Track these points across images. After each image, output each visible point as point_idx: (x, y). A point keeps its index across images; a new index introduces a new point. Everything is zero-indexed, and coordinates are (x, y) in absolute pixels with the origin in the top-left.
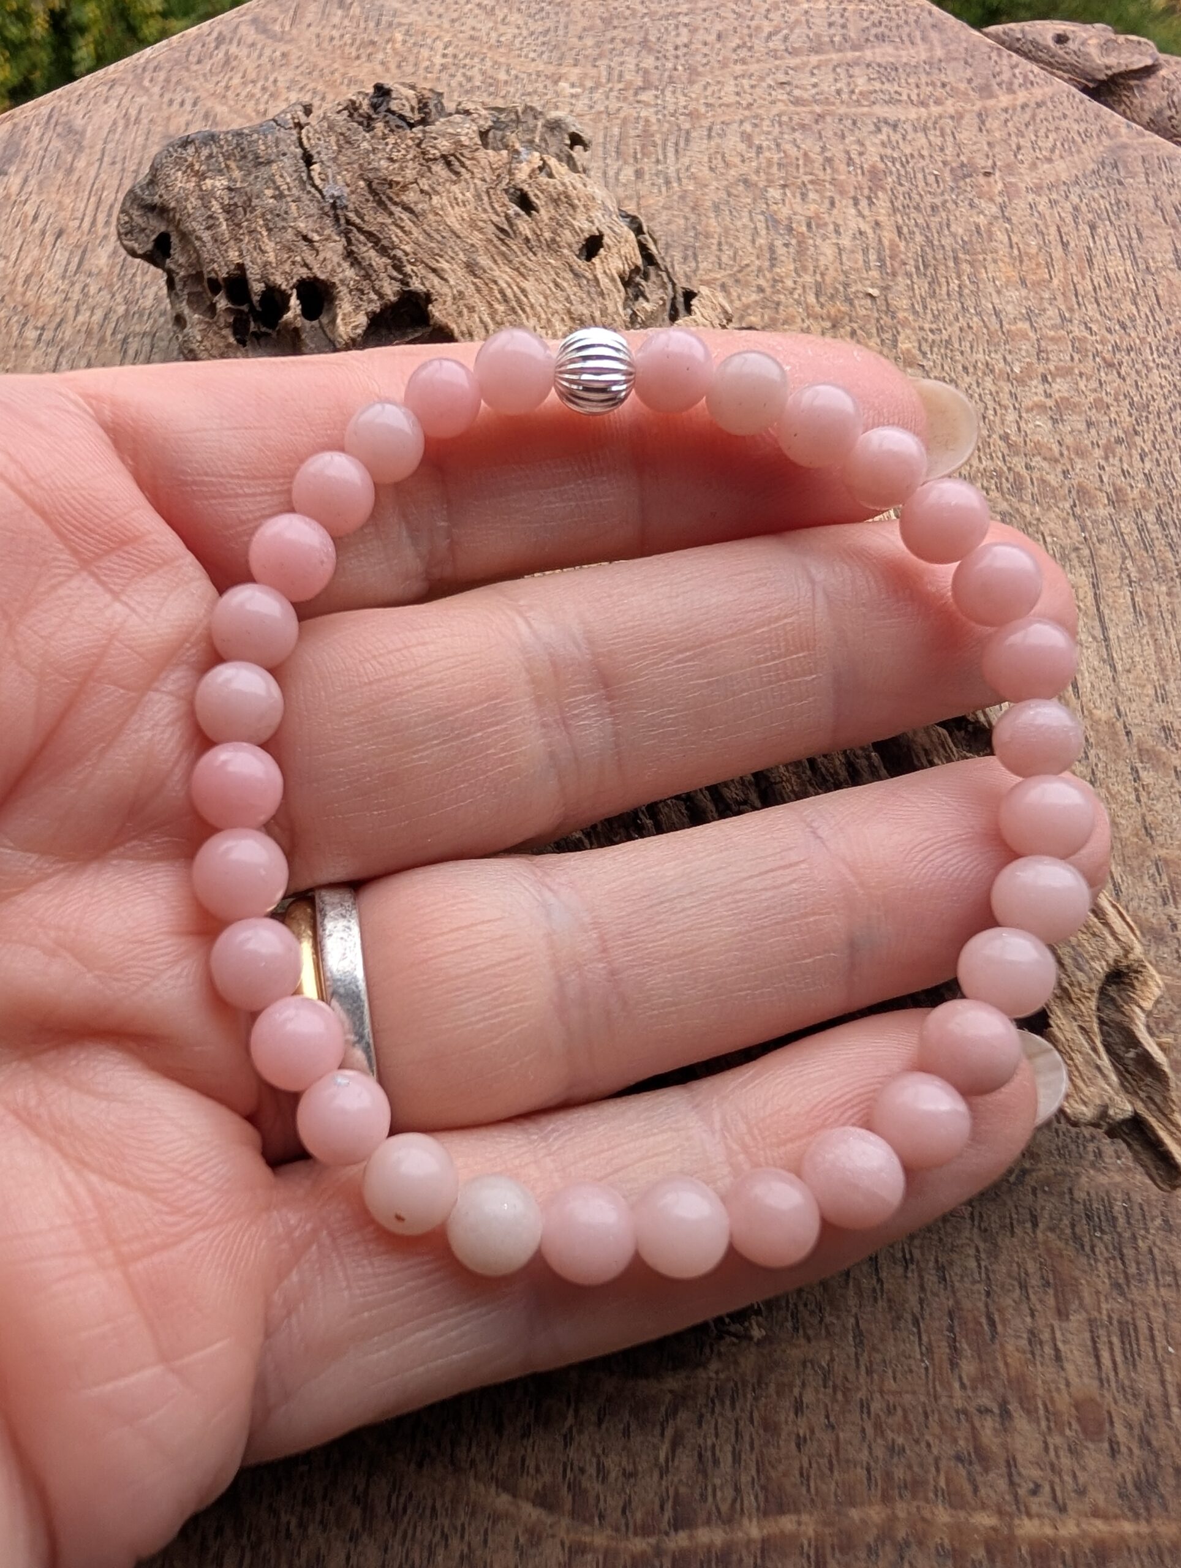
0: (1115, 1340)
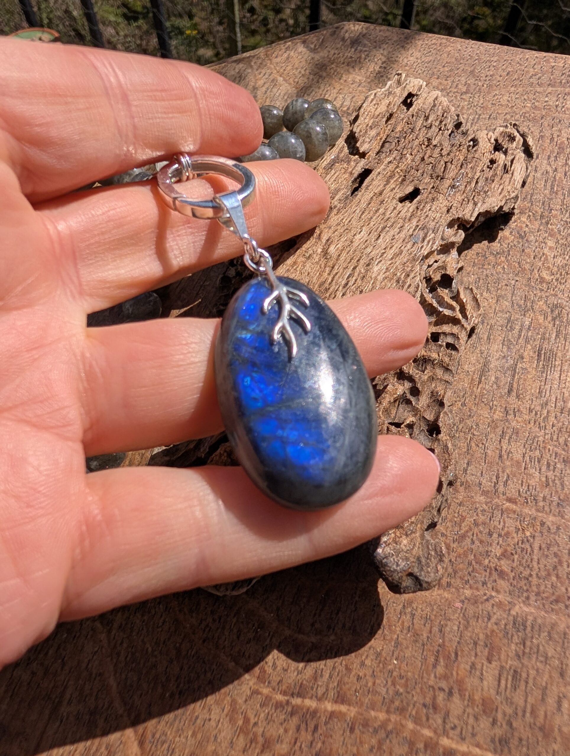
0: (510, 678)
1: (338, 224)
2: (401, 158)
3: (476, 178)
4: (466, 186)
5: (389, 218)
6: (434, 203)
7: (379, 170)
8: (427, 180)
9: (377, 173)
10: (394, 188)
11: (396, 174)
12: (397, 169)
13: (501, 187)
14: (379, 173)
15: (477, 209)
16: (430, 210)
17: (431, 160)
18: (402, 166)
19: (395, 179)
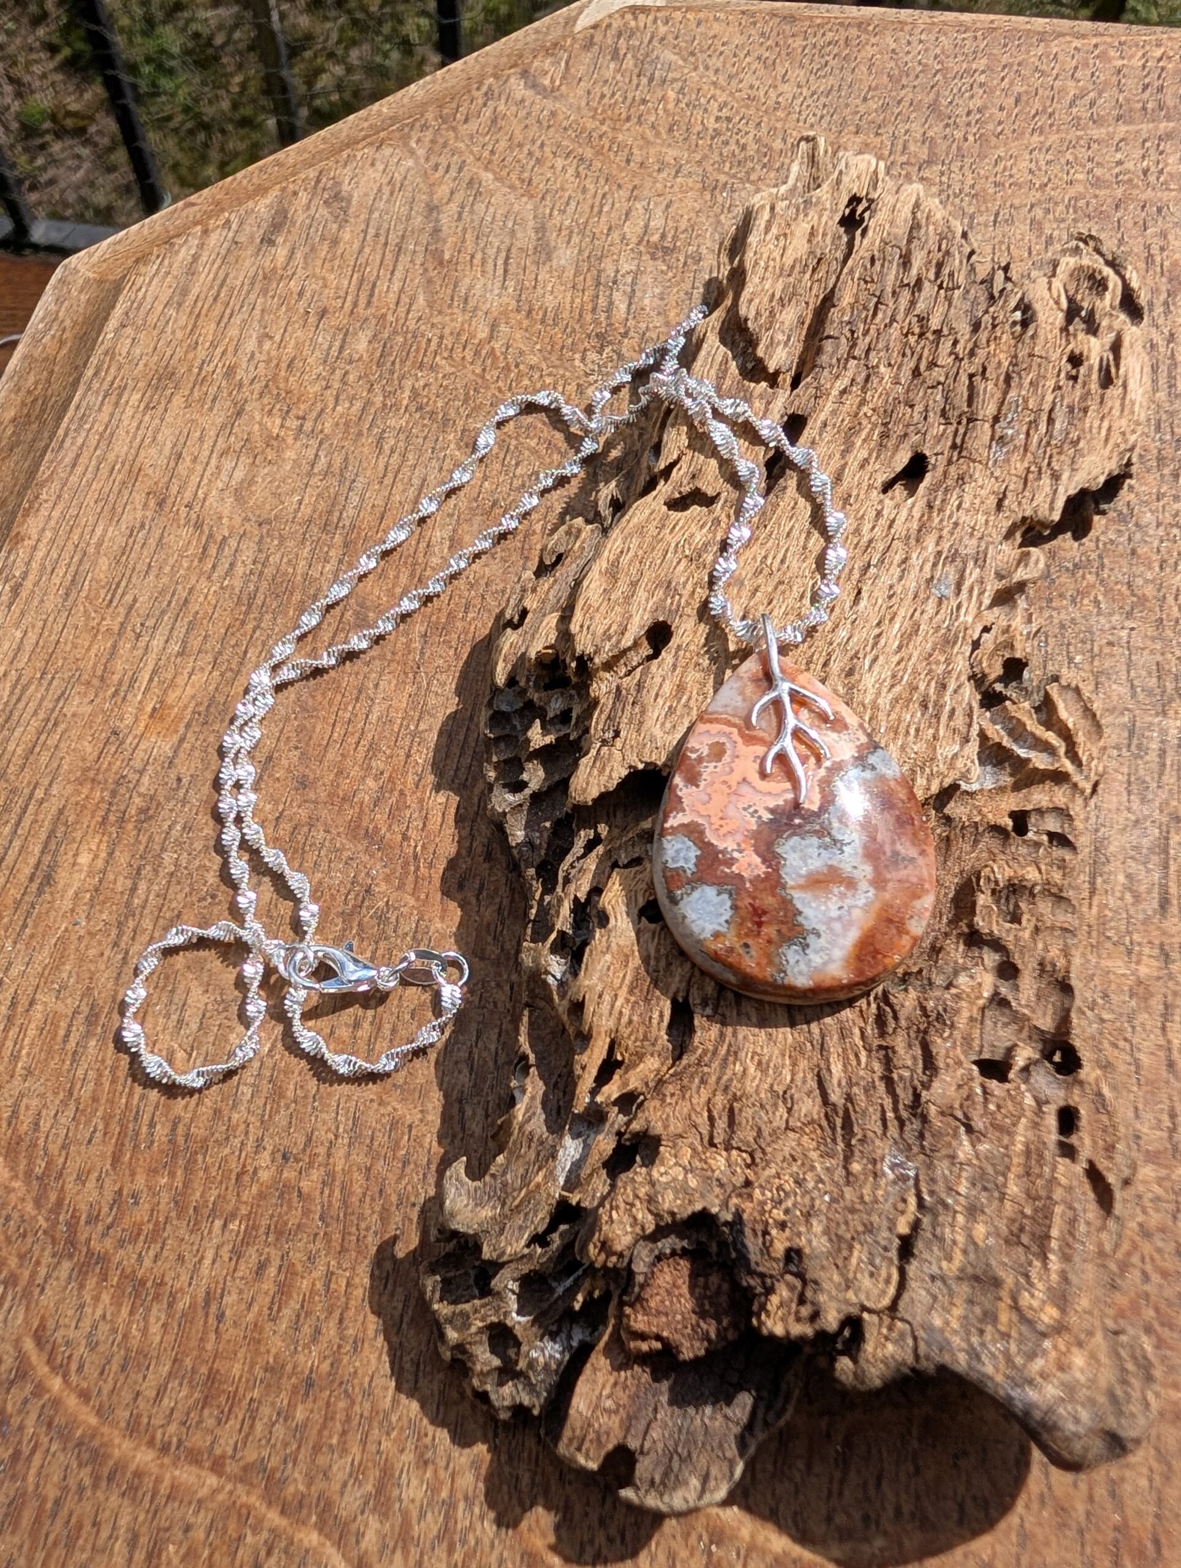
1: (758, 573)
2: (867, 379)
3: (1047, 407)
4: (1028, 434)
5: (870, 541)
6: (967, 487)
7: (822, 417)
8: (937, 429)
9: (819, 424)
10: (866, 461)
11: (865, 422)
12: (865, 409)
13: (1106, 424)
14: (825, 425)
15: (1061, 489)
16: (959, 507)
17: (937, 374)
18: (875, 399)
19: (863, 435)
